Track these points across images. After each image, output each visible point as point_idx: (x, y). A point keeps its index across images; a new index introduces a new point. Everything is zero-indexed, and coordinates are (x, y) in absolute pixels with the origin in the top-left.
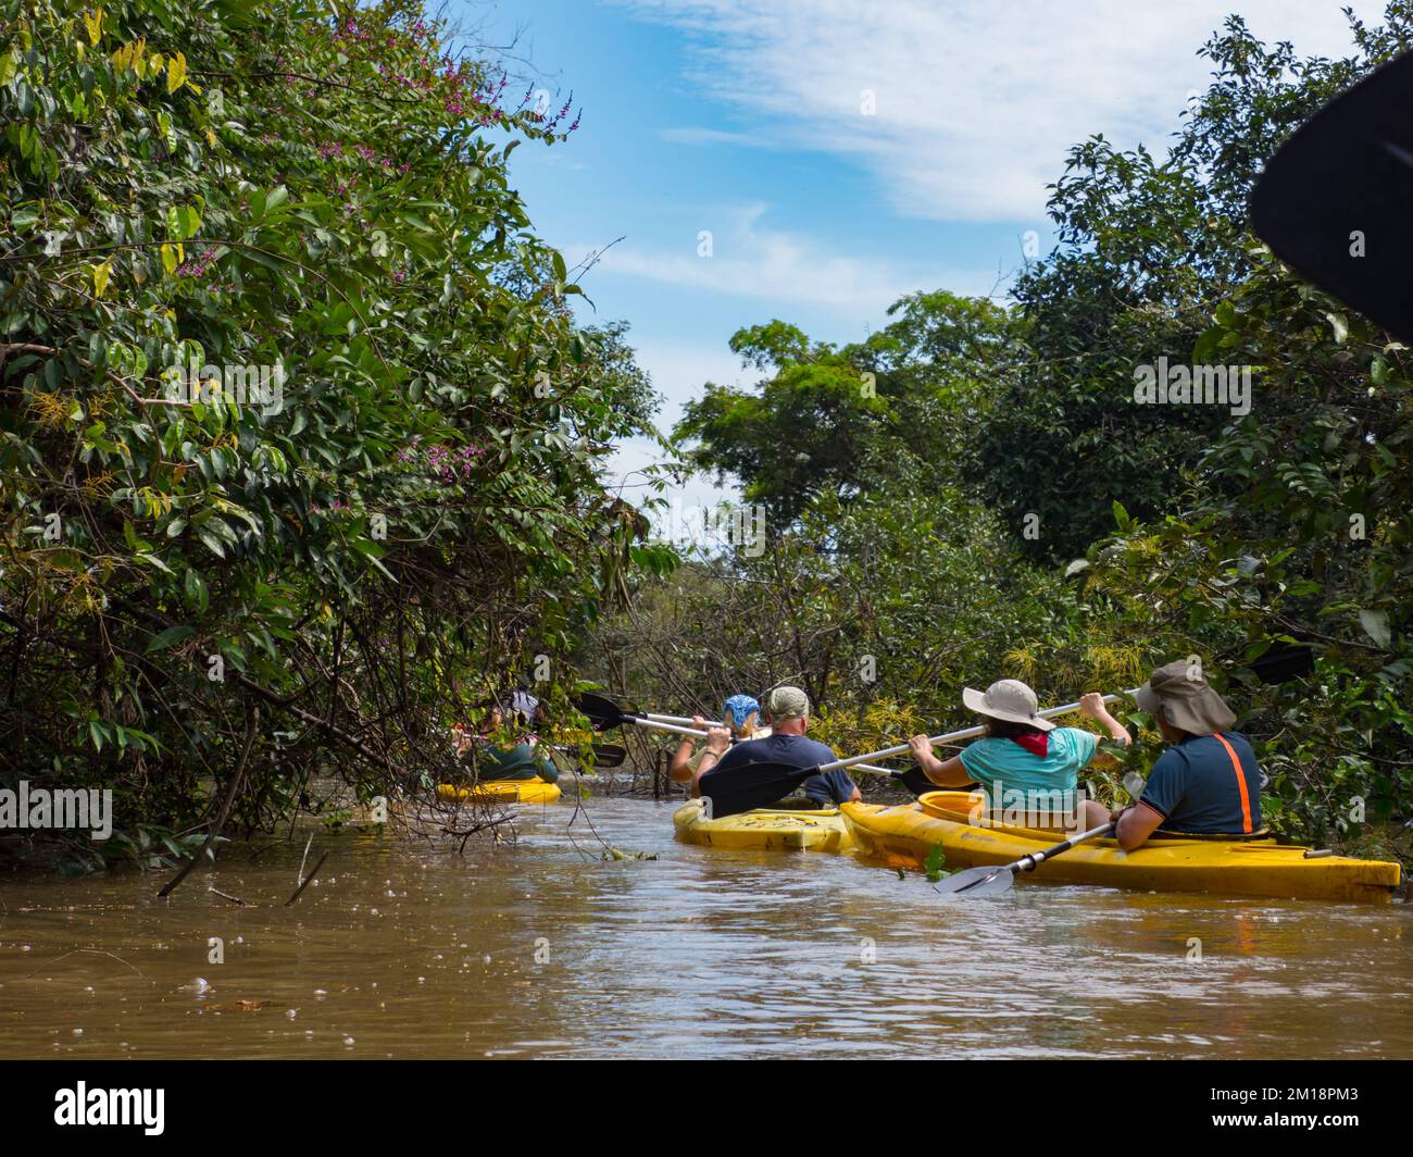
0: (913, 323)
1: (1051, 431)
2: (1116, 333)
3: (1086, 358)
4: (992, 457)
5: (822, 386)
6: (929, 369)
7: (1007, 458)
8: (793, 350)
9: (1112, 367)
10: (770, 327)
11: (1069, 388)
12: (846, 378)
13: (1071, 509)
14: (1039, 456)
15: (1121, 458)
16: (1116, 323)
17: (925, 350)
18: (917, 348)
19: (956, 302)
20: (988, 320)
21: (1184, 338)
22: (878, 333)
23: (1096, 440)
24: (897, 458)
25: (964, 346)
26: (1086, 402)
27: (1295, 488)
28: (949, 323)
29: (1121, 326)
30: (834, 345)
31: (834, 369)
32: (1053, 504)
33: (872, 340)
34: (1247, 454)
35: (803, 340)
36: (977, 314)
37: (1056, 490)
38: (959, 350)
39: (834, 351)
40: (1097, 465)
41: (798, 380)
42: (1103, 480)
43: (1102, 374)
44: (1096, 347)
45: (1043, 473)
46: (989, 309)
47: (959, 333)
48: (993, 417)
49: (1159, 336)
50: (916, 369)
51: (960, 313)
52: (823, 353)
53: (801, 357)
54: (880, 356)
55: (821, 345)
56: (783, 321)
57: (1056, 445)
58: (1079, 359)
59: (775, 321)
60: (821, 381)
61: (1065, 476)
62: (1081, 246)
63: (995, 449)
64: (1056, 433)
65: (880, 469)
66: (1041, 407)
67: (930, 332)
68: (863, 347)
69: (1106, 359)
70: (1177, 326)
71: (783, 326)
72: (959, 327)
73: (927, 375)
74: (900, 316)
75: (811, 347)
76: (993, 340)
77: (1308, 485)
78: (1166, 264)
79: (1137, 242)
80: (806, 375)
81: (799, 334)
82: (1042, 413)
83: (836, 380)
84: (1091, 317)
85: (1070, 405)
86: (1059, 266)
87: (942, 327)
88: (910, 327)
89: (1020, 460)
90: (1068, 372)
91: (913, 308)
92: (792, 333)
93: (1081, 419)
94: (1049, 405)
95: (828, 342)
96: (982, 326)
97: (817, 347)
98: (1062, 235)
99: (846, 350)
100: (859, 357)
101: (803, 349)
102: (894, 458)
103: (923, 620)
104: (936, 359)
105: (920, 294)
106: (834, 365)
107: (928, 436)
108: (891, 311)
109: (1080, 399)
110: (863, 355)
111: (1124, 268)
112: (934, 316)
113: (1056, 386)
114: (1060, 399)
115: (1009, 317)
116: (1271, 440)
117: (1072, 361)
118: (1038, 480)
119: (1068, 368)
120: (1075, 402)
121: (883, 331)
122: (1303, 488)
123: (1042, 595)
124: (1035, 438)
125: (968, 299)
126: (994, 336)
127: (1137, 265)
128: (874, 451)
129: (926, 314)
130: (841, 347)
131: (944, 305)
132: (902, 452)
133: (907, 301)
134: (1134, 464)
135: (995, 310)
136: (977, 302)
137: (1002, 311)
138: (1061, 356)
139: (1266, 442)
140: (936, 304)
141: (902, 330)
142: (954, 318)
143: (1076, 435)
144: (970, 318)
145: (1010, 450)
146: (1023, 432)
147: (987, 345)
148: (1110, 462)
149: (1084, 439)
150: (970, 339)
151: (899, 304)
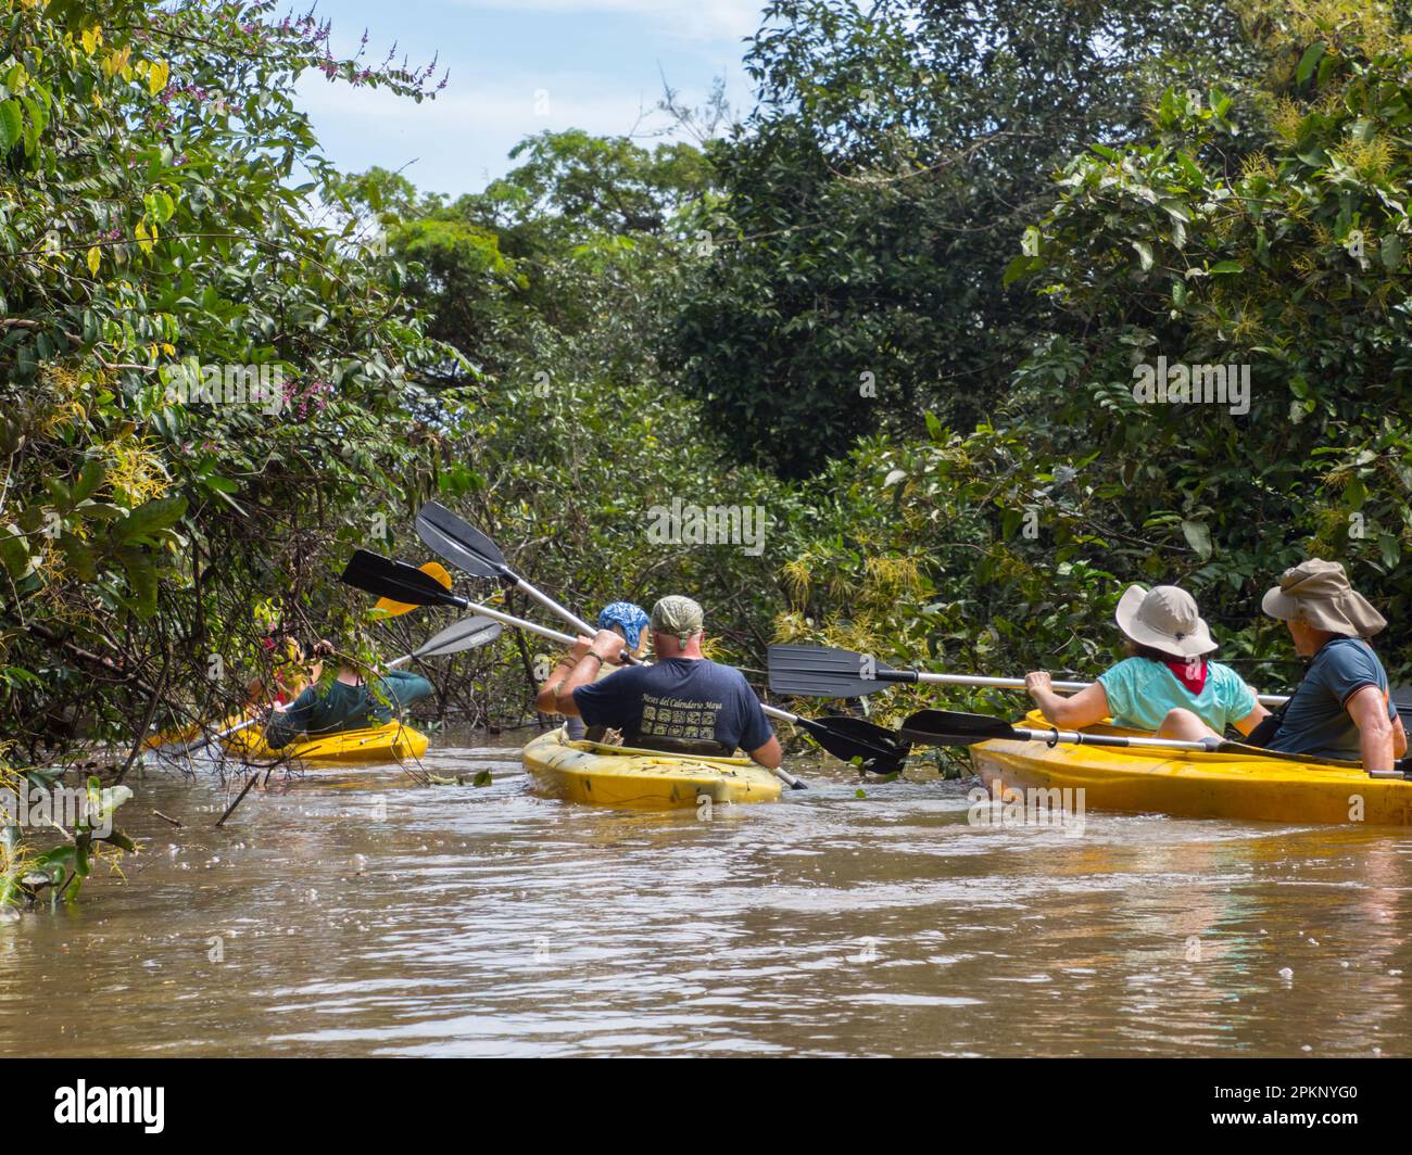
0: (539, 168)
1: (760, 314)
2: (826, 204)
3: (794, 232)
4: (690, 344)
5: (437, 246)
6: (558, 222)
7: (710, 344)
8: (397, 202)
9: (823, 242)
10: (369, 175)
11: (778, 266)
12: (465, 237)
13: (782, 401)
14: (747, 342)
15: (839, 343)
16: (827, 192)
17: (553, 199)
18: (545, 198)
19: (591, 144)
20: (629, 165)
21: (902, 207)
22: (499, 180)
23: (811, 324)
24: (532, 332)
25: (599, 193)
26: (797, 282)
27: (1107, 406)
28: (583, 168)
29: (833, 196)
30: (446, 196)
31: (450, 225)
32: (762, 395)
33: (491, 189)
34: (1060, 374)
35: (410, 190)
36: (616, 157)
37: (767, 380)
38: (594, 200)
39: (446, 203)
40: (811, 352)
41: (407, 240)
42: (818, 367)
43: (813, 251)
44: (804, 220)
45: (751, 362)
46: (629, 150)
47: (593, 179)
48: (692, 299)
49: (874, 206)
50: (543, 223)
51: (595, 154)
52: (433, 204)
53: (405, 209)
54: (501, 208)
55: (431, 196)
56: (385, 168)
57: (763, 329)
58: (787, 233)
59: (375, 169)
60: (436, 241)
61: (777, 364)
62: (784, 106)
63: (695, 334)
64: (766, 317)
65: (507, 344)
66: (747, 288)
67: (560, 179)
68: (482, 197)
69: (817, 233)
70: (894, 196)
71: (384, 174)
72: (594, 173)
73: (555, 229)
74: (524, 160)
75: (419, 199)
76: (634, 188)
77: (1118, 403)
78: (875, 123)
79: (846, 103)
80: (417, 234)
81: (405, 183)
82: (749, 295)
83: (453, 239)
84: (798, 185)
85: (779, 285)
86: (761, 129)
87: (574, 173)
88: (537, 173)
89: (724, 346)
90: (773, 247)
91: (540, 151)
92: (395, 182)
93: (791, 301)
94: (757, 286)
95: (438, 192)
96: (621, 171)
97: (426, 198)
98: (762, 92)
99: (461, 201)
100: (475, 209)
101: (410, 201)
102: (524, 329)
103: (633, 529)
104: (568, 210)
105: (547, 133)
106: (448, 220)
107: (563, 304)
108: (513, 154)
109: (790, 278)
110: (481, 208)
111: (832, 129)
112: (564, 160)
113: (763, 264)
114: (768, 278)
115: (653, 160)
116: (1081, 361)
117: (779, 236)
118: (745, 369)
119: (776, 244)
120: (785, 281)
121: (504, 178)
122: (1113, 407)
123: (760, 497)
124: (739, 321)
125: (604, 139)
126: (636, 183)
127: (843, 124)
128: (501, 325)
129: (556, 157)
130: (455, 198)
131: (577, 147)
132: (538, 324)
133: (533, 142)
134: (854, 350)
135: (637, 152)
136: (614, 143)
137: (645, 152)
138: (767, 230)
139: (1077, 364)
140: (566, 145)
141: (526, 176)
142: (588, 160)
143: (787, 317)
144: (607, 161)
145: (713, 335)
146: (727, 316)
147: (628, 193)
148: (827, 349)
149: (796, 323)
150: (608, 187)
151: (523, 146)
